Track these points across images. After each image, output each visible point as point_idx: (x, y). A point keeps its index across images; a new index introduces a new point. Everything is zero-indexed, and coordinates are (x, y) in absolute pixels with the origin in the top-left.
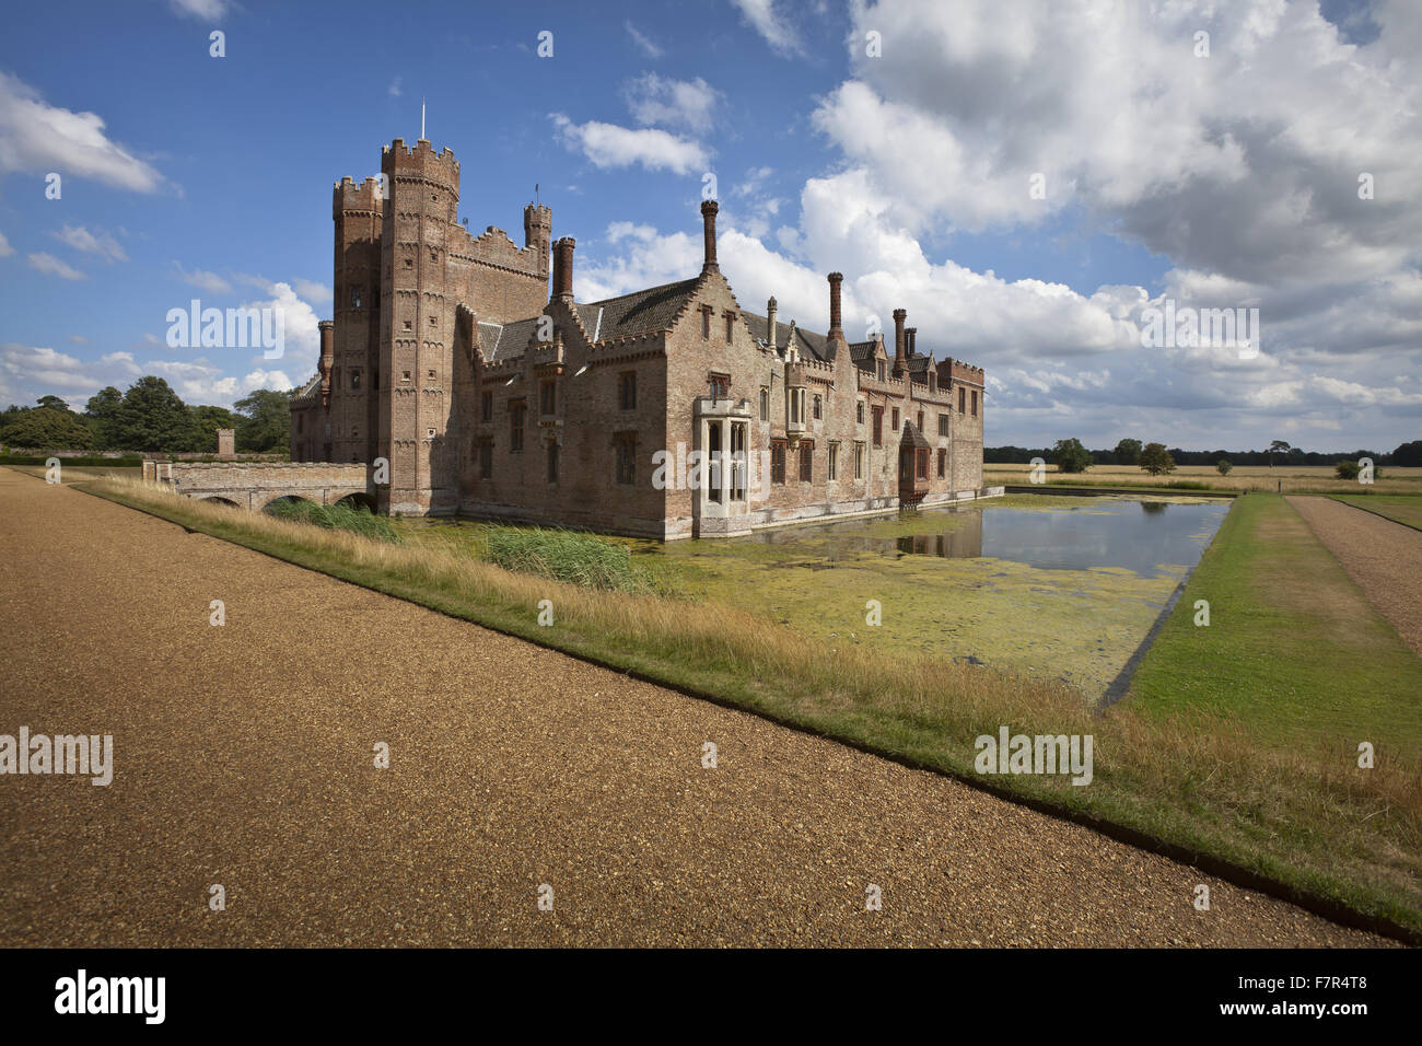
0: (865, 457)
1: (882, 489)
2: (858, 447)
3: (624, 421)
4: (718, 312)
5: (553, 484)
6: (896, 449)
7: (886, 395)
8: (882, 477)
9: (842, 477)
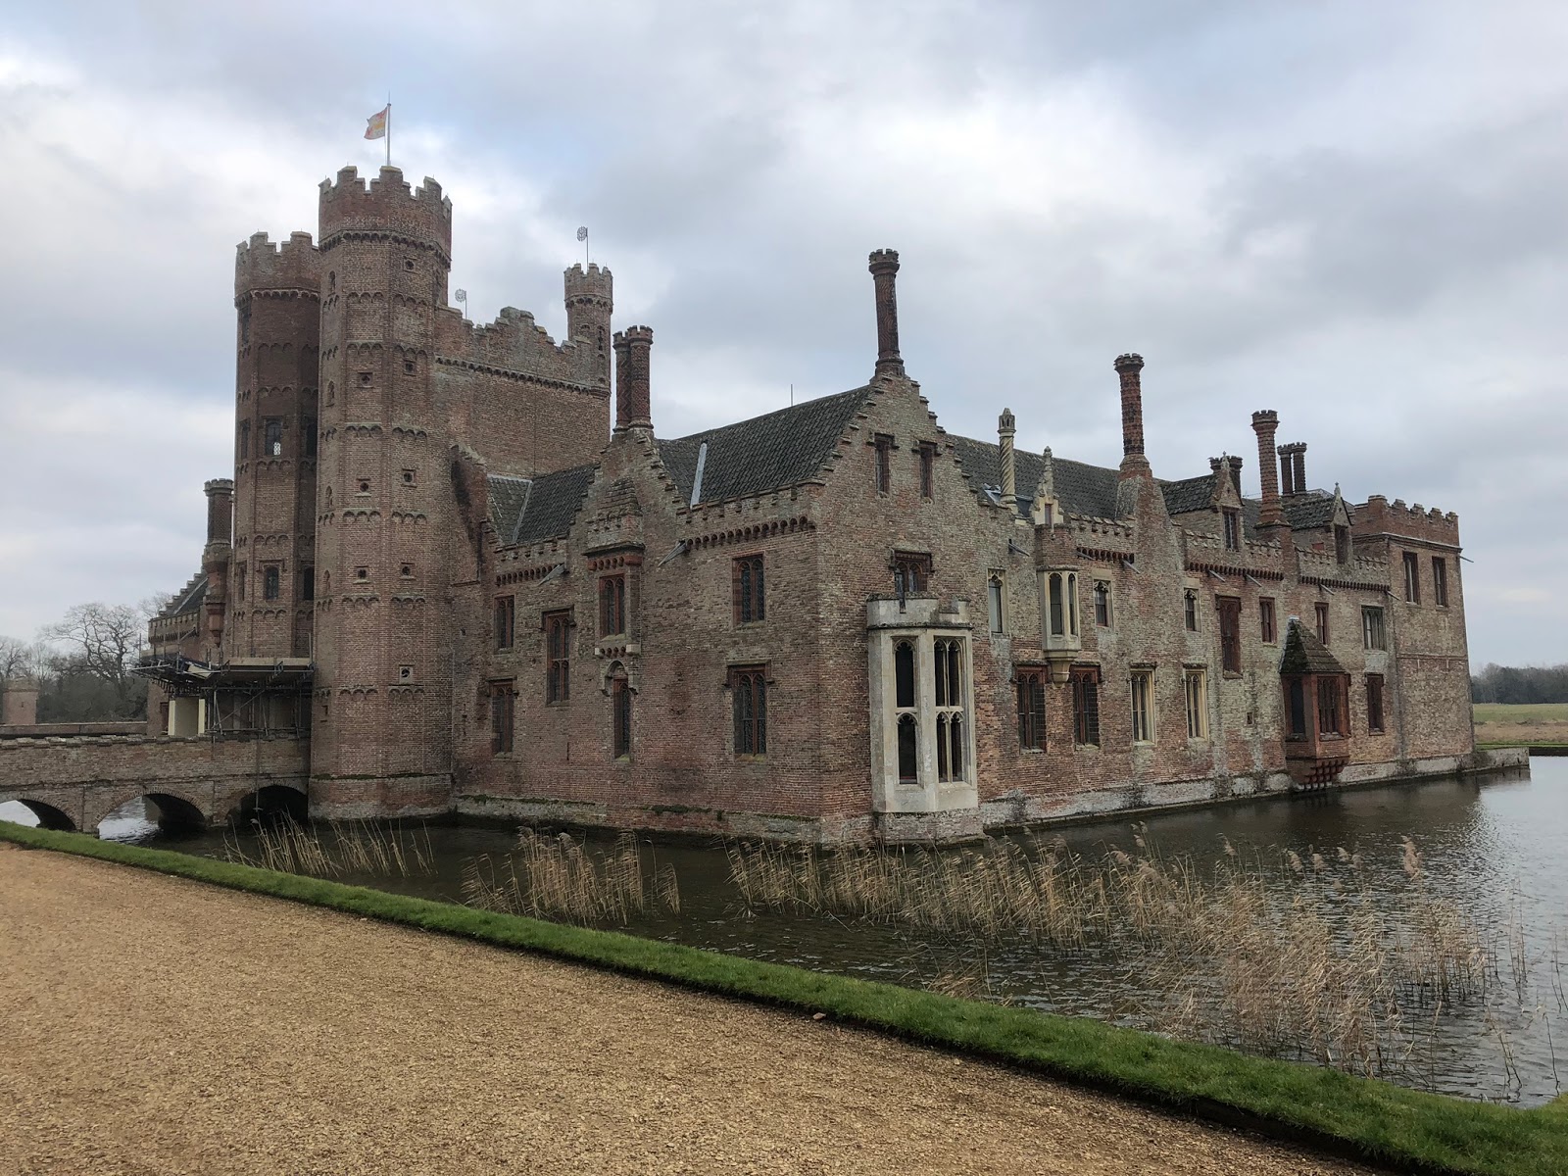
0: (1206, 696)
1: (1247, 755)
2: (1193, 676)
3: (745, 641)
4: (905, 445)
5: (624, 759)
6: (1272, 677)
7: (1244, 574)
8: (1246, 733)
9: (1161, 733)
